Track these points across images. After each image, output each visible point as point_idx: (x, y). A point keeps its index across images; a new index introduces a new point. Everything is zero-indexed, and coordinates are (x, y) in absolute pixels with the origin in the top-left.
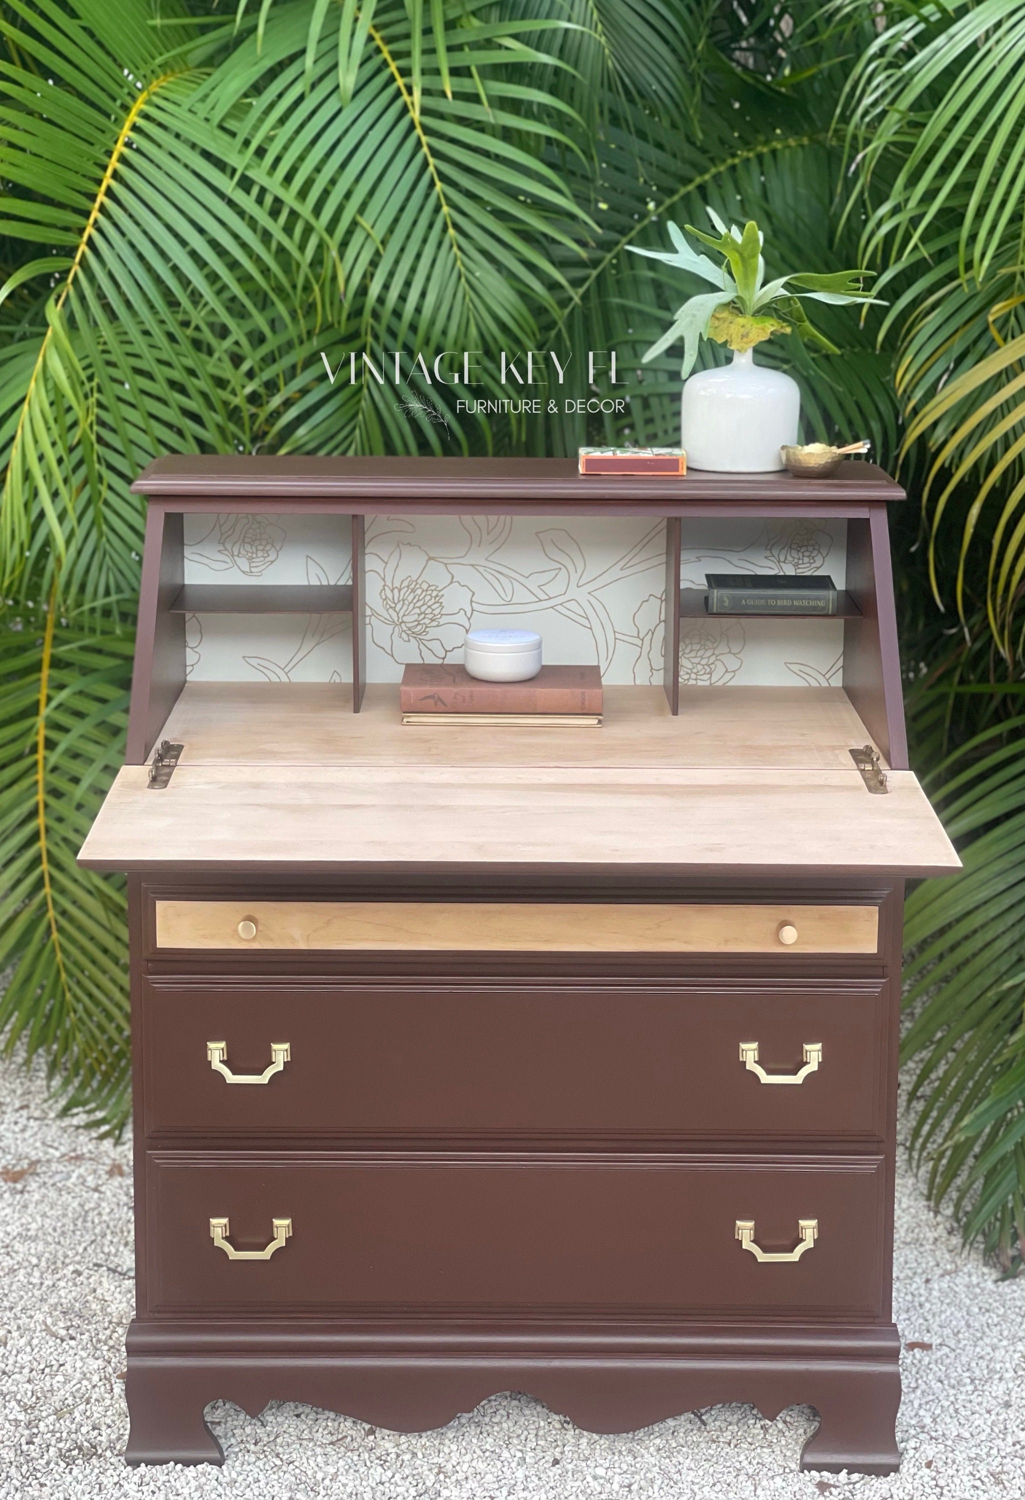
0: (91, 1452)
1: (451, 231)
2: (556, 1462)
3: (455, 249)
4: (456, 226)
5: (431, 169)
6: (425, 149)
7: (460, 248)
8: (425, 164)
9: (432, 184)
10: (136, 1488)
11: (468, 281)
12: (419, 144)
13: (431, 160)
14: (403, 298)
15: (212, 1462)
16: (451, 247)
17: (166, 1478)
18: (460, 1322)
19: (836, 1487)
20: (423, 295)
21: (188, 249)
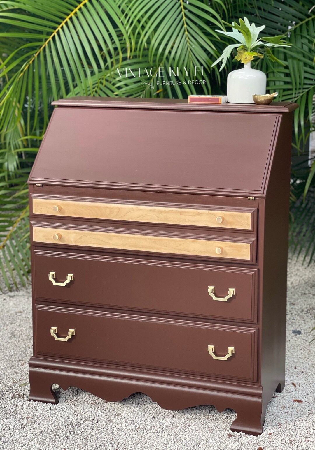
0: (22, 396)
1: (186, 33)
2: (153, 417)
3: (187, 38)
4: (188, 31)
5: (183, 13)
6: (182, 7)
7: (189, 38)
8: (181, 11)
9: (182, 17)
10: (26, 407)
11: (190, 49)
12: (180, 5)
13: (183, 10)
14: (170, 52)
15: (52, 403)
16: (186, 37)
17: (36, 405)
18: (125, 369)
19: (234, 436)
20: (176, 52)
21: (109, 33)
